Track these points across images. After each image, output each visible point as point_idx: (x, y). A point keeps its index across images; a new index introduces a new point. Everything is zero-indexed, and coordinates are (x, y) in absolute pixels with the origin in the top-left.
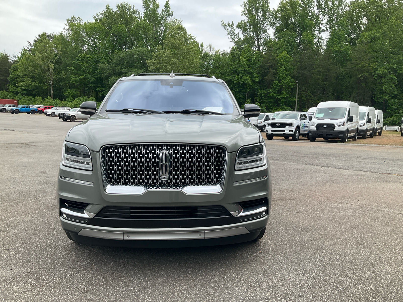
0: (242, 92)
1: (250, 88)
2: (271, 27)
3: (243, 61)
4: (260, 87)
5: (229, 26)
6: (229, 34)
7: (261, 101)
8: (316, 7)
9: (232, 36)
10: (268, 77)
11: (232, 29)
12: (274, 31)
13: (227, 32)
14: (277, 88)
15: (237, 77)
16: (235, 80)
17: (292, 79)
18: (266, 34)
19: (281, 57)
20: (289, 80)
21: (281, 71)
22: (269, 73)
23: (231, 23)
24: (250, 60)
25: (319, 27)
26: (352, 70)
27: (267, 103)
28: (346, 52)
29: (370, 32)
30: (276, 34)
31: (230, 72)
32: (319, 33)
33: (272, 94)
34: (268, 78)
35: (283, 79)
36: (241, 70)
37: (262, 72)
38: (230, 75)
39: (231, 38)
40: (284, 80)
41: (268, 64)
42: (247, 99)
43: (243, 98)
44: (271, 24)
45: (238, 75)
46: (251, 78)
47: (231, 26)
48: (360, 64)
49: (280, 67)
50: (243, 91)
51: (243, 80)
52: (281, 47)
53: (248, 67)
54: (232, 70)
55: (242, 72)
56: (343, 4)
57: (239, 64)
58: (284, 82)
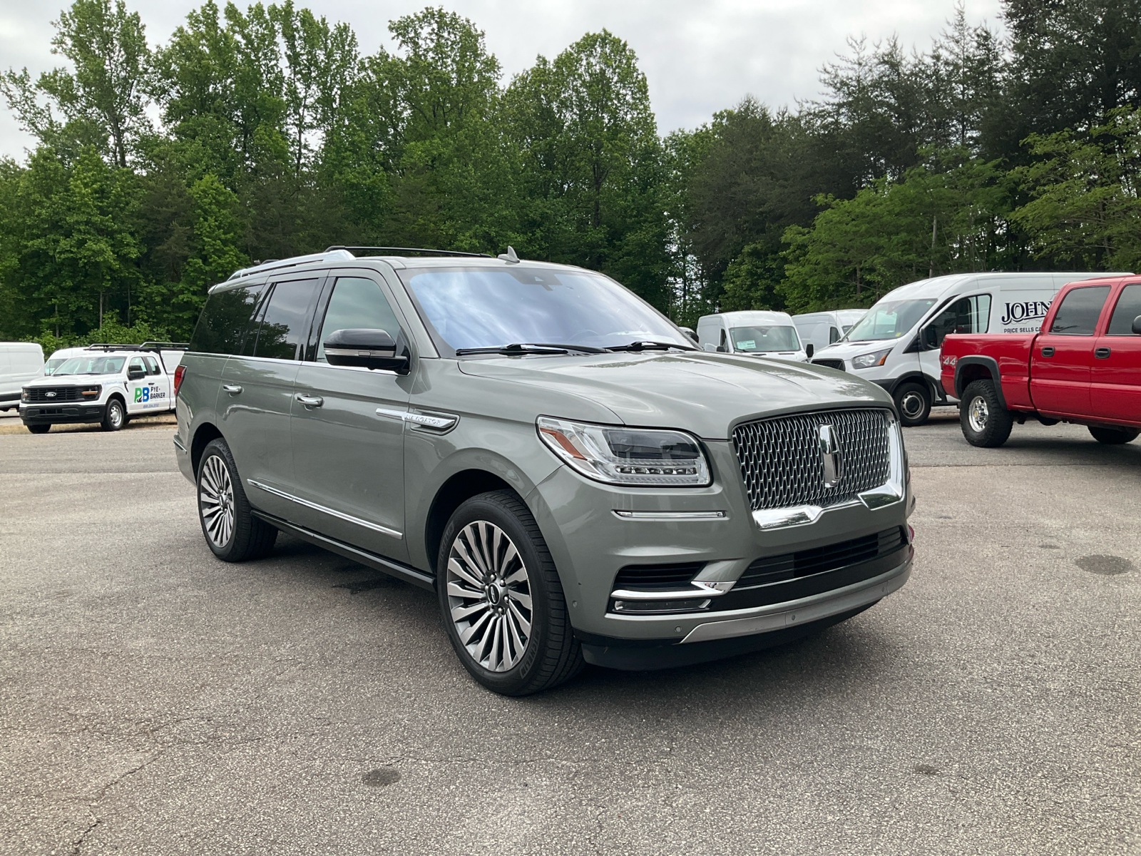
0: (84, 289)
1: (113, 279)
2: (153, 100)
3: (83, 196)
4: (146, 276)
5: (15, 81)
6: (14, 105)
7: (153, 318)
8: (285, 59)
9: (26, 112)
10: (171, 246)
11: (24, 91)
12: (163, 112)
13: (8, 99)
14: (199, 279)
15: (64, 243)
16: (60, 253)
17: (242, 255)
18: (138, 119)
19: (204, 191)
20: (235, 258)
21: (208, 230)
22: (171, 236)
23: (19, 73)
24: (102, 193)
25: (299, 114)
26: (398, 236)
27: (172, 322)
28: (377, 188)
29: (427, 142)
30: (170, 121)
31: (37, 227)
32: (300, 132)
33: (185, 296)
34: (170, 248)
35: (214, 253)
36: (77, 221)
37: (147, 229)
38: (38, 237)
39: (23, 118)
40: (219, 257)
41: (164, 209)
42: (104, 313)
43: (91, 307)
44: (152, 91)
45: (68, 235)
46: (112, 246)
47: (21, 81)
48: (415, 221)
49: (201, 219)
50: (89, 286)
51: (90, 253)
52: (197, 161)
53: (100, 214)
54: (43, 221)
55: (82, 228)
56: (353, 60)
57: (68, 203)
58: (220, 261)
